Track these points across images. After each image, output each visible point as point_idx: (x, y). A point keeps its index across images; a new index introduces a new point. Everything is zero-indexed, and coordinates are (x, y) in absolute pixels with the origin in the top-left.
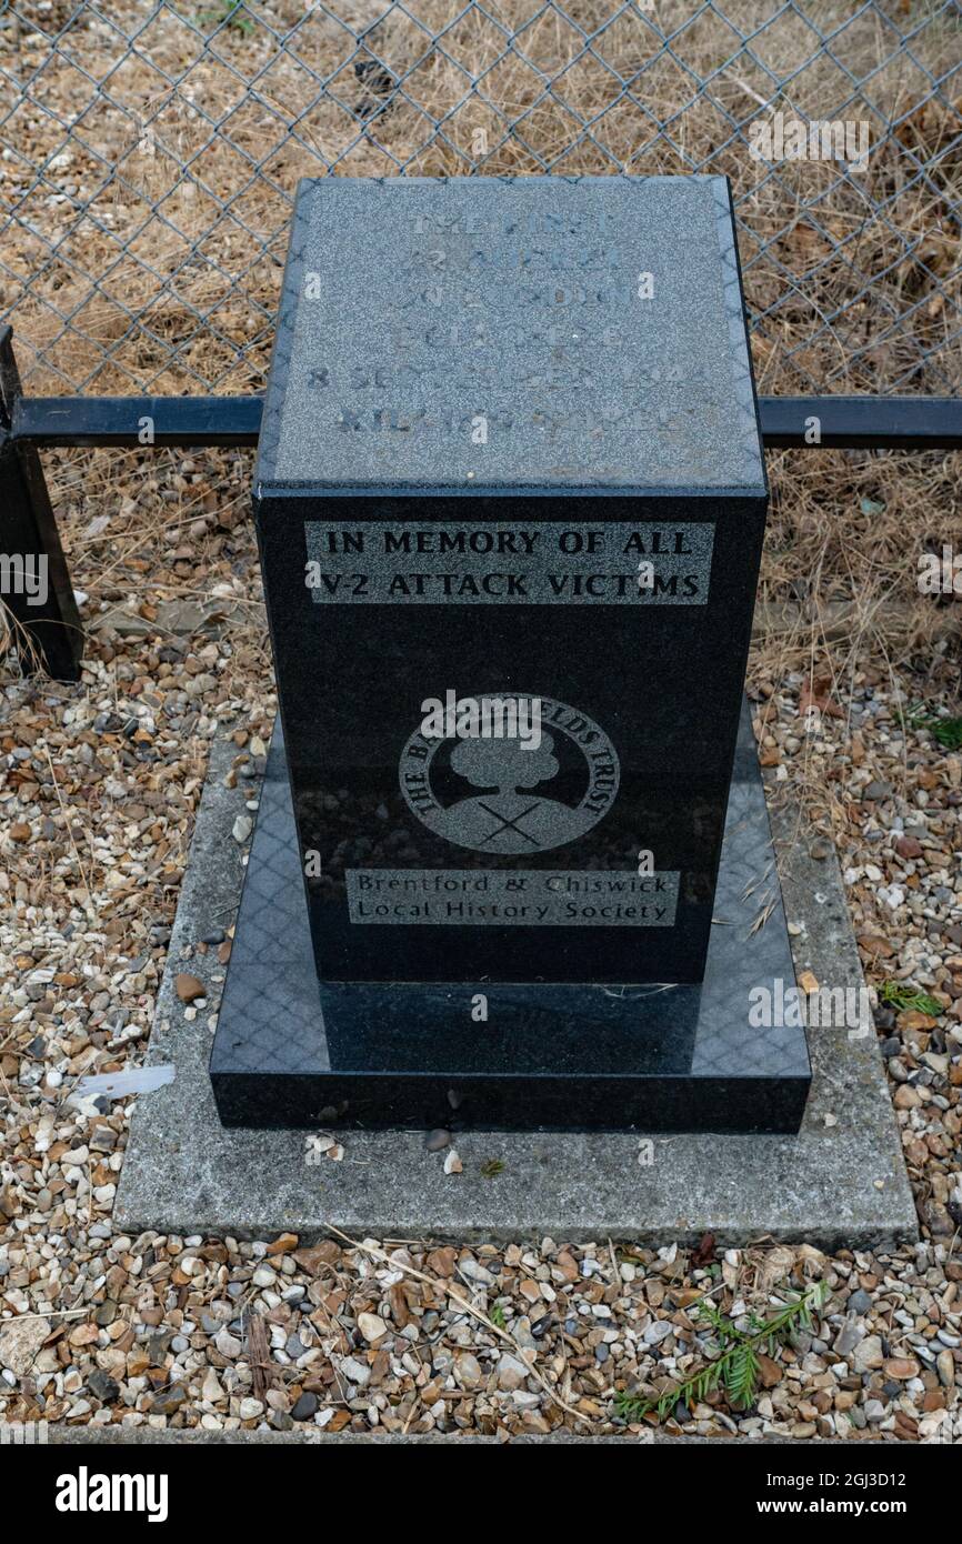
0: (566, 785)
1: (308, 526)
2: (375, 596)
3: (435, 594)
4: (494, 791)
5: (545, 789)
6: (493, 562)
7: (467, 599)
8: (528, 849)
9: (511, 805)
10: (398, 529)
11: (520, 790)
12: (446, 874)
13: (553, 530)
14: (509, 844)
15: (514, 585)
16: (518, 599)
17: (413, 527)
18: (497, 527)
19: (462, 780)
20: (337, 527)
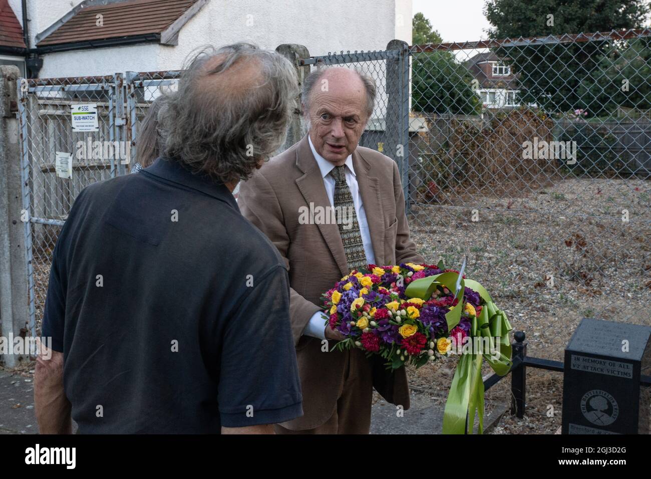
0: (609, 412)
1: (572, 355)
2: (580, 369)
3: (589, 370)
4: (596, 410)
5: (605, 411)
6: (599, 366)
7: (594, 371)
8: (602, 425)
9: (600, 414)
10: (585, 358)
11: (601, 411)
12: (587, 428)
13: (608, 362)
14: (599, 423)
15: (602, 370)
16: (602, 373)
17: (587, 358)
18: (600, 360)
19: (591, 407)
20: (576, 356)
